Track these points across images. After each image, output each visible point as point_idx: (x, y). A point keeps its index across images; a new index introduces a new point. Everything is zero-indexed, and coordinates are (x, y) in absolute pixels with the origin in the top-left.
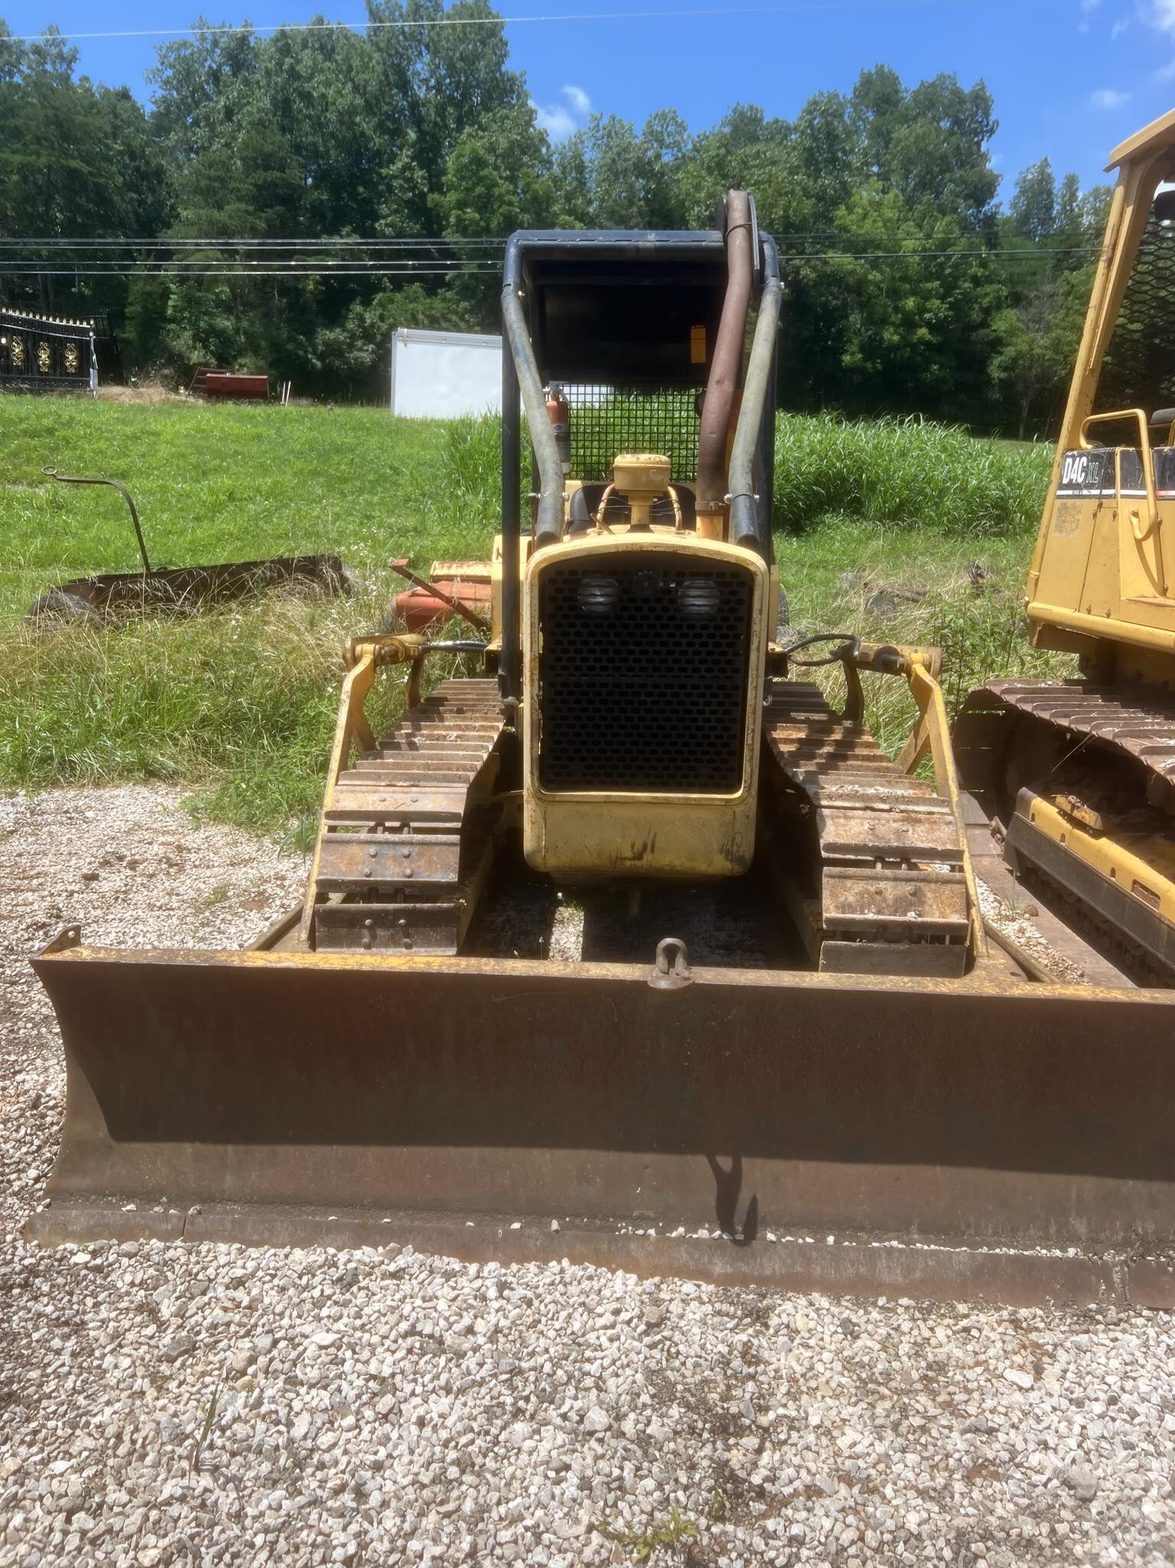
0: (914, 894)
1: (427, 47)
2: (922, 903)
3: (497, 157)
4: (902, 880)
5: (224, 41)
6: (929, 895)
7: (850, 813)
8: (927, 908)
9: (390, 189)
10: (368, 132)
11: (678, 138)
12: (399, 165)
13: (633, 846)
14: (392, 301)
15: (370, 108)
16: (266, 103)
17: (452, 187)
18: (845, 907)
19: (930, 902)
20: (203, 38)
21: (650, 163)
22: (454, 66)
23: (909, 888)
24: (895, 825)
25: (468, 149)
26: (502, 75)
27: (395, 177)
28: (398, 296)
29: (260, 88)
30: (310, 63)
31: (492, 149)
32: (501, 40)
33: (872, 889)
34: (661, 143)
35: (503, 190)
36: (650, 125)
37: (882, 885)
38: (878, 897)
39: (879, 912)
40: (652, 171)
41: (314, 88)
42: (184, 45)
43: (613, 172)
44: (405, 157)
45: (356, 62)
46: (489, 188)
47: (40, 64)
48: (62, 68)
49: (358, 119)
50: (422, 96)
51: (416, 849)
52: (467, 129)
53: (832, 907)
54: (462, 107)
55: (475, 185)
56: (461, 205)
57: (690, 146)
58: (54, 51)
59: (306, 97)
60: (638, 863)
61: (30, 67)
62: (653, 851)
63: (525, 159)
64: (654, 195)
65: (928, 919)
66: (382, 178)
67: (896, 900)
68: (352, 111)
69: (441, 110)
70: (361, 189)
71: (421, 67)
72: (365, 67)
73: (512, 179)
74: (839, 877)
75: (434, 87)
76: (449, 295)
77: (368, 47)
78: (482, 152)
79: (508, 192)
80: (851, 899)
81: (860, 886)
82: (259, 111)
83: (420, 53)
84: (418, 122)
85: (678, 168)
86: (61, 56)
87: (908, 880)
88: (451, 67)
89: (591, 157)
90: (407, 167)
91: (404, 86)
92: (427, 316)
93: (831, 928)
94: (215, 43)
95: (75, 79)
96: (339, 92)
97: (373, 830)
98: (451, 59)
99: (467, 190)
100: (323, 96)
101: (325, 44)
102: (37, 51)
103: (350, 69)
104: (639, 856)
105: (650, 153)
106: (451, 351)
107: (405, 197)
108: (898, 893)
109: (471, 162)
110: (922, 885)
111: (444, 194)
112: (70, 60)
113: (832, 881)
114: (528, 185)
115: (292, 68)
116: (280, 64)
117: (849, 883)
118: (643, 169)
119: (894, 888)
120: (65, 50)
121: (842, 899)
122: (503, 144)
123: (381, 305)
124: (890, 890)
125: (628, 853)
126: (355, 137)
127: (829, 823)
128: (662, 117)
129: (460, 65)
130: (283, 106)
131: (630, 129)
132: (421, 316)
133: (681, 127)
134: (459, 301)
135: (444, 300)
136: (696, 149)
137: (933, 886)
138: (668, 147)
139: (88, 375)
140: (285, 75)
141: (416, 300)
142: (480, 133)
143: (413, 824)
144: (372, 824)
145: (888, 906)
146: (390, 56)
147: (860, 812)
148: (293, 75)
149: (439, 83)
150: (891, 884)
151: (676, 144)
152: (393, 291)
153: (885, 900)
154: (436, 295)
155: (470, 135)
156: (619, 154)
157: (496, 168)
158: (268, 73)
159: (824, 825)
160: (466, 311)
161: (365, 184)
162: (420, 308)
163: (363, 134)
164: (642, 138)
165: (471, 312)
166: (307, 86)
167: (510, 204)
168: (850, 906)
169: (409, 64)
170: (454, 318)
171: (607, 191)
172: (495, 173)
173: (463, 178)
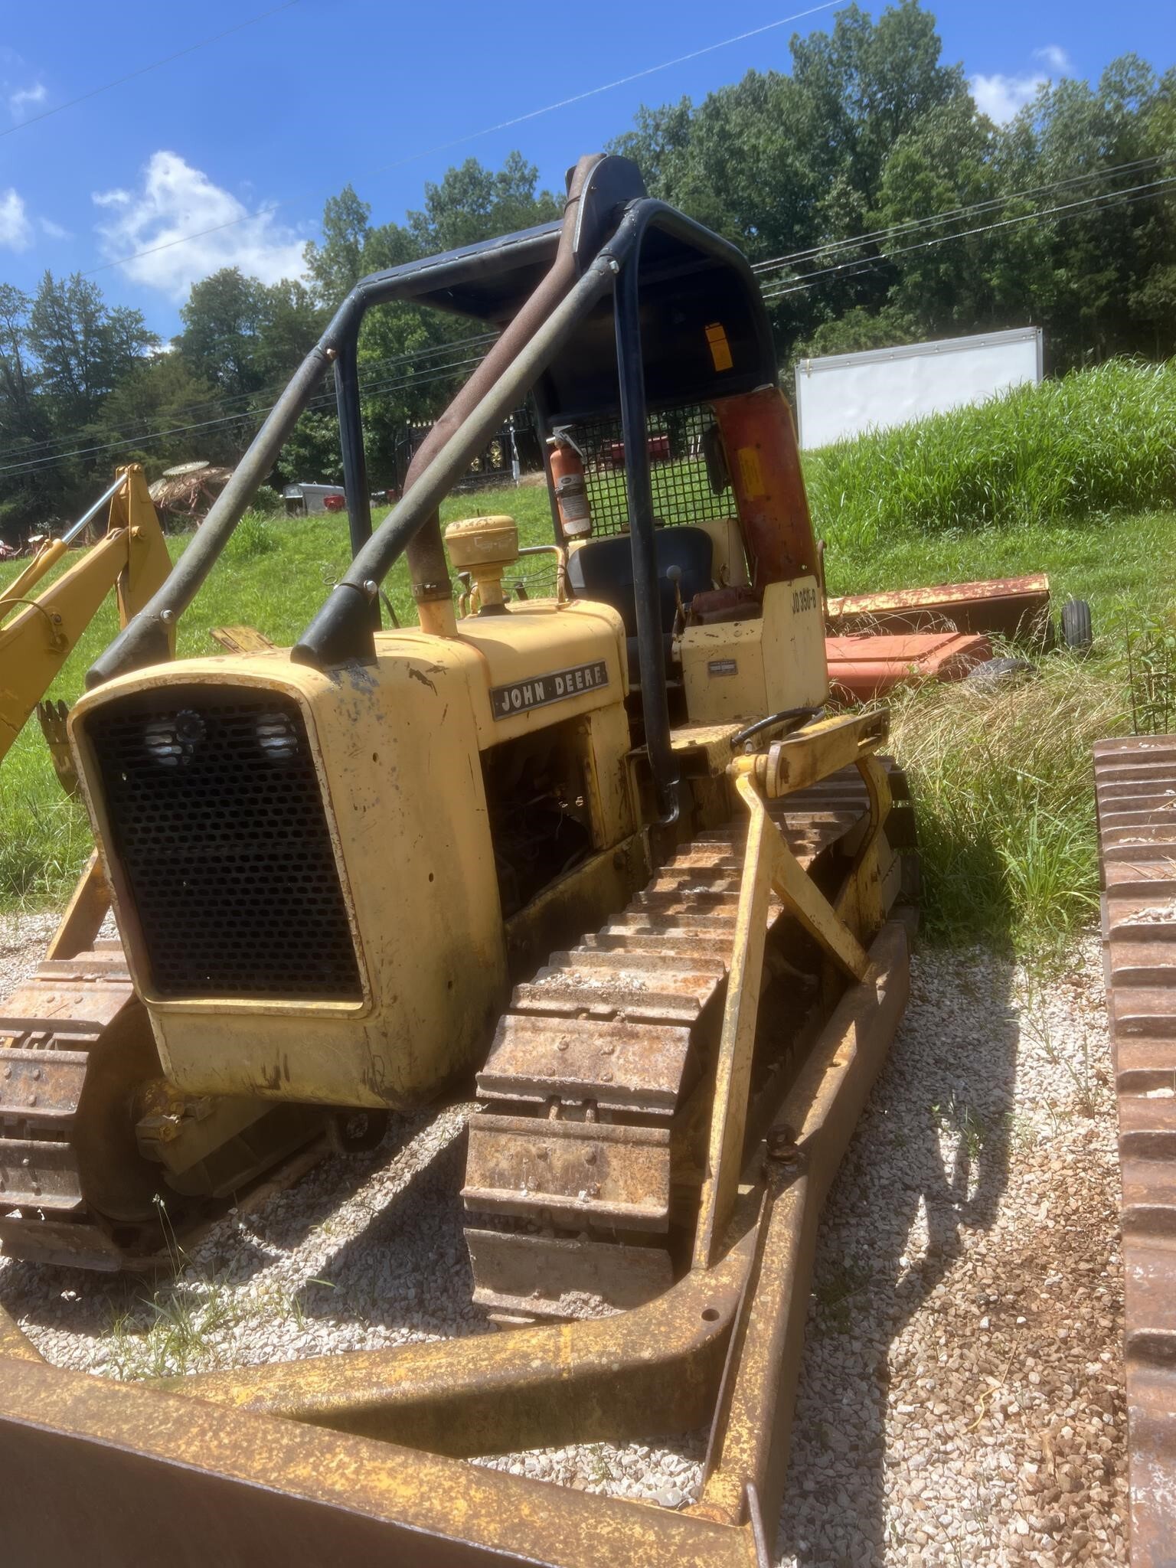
0: (593, 1160)
1: (856, 67)
2: (603, 1176)
3: (933, 157)
4: (577, 1137)
5: (665, 122)
6: (615, 1163)
7: (542, 1022)
8: (610, 1184)
9: (826, 219)
10: (801, 170)
11: (1142, 82)
12: (834, 193)
13: (264, 1070)
14: (833, 330)
15: (801, 146)
16: (701, 170)
17: (888, 200)
18: (495, 1178)
19: (615, 1174)
20: (646, 126)
21: (1108, 117)
22: (884, 77)
23: (584, 1150)
24: (599, 1042)
25: (901, 158)
26: (937, 72)
27: (830, 207)
28: (840, 324)
29: (694, 158)
30: (739, 121)
31: (927, 151)
32: (932, 38)
33: (534, 1150)
34: (1121, 91)
35: (941, 189)
36: (1106, 79)
37: (548, 1144)
38: (542, 1164)
39: (539, 1188)
40: (1112, 124)
41: (744, 143)
42: (630, 137)
43: (1067, 137)
44: (839, 184)
45: (786, 105)
46: (927, 191)
47: (506, 190)
48: (524, 189)
49: (790, 160)
50: (856, 118)
51: (47, 1068)
52: (901, 138)
53: (477, 1177)
54: (898, 117)
55: (912, 191)
56: (898, 217)
57: (1157, 86)
58: (518, 175)
59: (738, 154)
60: (275, 1092)
61: (498, 196)
62: (288, 1078)
63: (964, 150)
64: (1117, 149)
65: (609, 1206)
66: (817, 211)
67: (567, 1168)
68: (783, 154)
69: (876, 127)
70: (797, 228)
71: (852, 90)
72: (796, 107)
73: (952, 175)
74: (490, 1129)
75: (867, 106)
76: (892, 311)
77: (796, 87)
78: (916, 157)
79: (947, 190)
80: (504, 1164)
81: (516, 1145)
82: (694, 180)
83: (851, 76)
84: (851, 144)
85: (1145, 114)
86: (523, 178)
87: (585, 1138)
88: (883, 81)
89: (1038, 129)
90: (844, 193)
91: (835, 112)
92: (869, 338)
93: (474, 1209)
94: (657, 127)
95: (537, 196)
96: (770, 140)
97: (17, 1043)
98: (882, 72)
99: (904, 199)
100: (754, 147)
101: (756, 95)
102: (504, 179)
103: (781, 112)
104: (275, 1085)
105: (1109, 107)
106: (856, 372)
107: (842, 224)
108: (570, 1157)
109: (905, 170)
110: (605, 1145)
111: (881, 210)
112: (529, 181)
113: (480, 1134)
114: (968, 176)
115: (722, 129)
116: (710, 130)
117: (503, 1139)
118: (1100, 126)
119: (566, 1150)
120: (526, 172)
121: (492, 1164)
122: (939, 141)
123: (823, 336)
124: (562, 1153)
125: (261, 1081)
126: (788, 179)
127: (510, 1036)
128: (1120, 66)
129: (890, 75)
130: (717, 168)
131: (1085, 88)
132: (863, 340)
133: (1144, 69)
134: (903, 315)
135: (887, 317)
136: (1165, 88)
137: (621, 1148)
138: (1130, 94)
139: (511, 467)
140: (716, 138)
141: (858, 323)
142: (914, 138)
143: (57, 1036)
144: (19, 1034)
145: (555, 1178)
146: (820, 88)
147: (556, 1021)
148: (724, 135)
149: (872, 101)
150: (561, 1142)
151: (1140, 89)
152: (835, 320)
153: (550, 1168)
154: (879, 313)
155: (902, 143)
156: (1072, 117)
157: (934, 168)
158: (701, 141)
159: (502, 1041)
160: (911, 324)
161: (801, 222)
162: (862, 330)
163: (796, 174)
164: (1099, 94)
165: (917, 323)
166: (738, 143)
167: (951, 201)
168: (501, 1175)
169: (839, 90)
170: (899, 333)
171: (1060, 160)
172: (932, 174)
173: (897, 189)
